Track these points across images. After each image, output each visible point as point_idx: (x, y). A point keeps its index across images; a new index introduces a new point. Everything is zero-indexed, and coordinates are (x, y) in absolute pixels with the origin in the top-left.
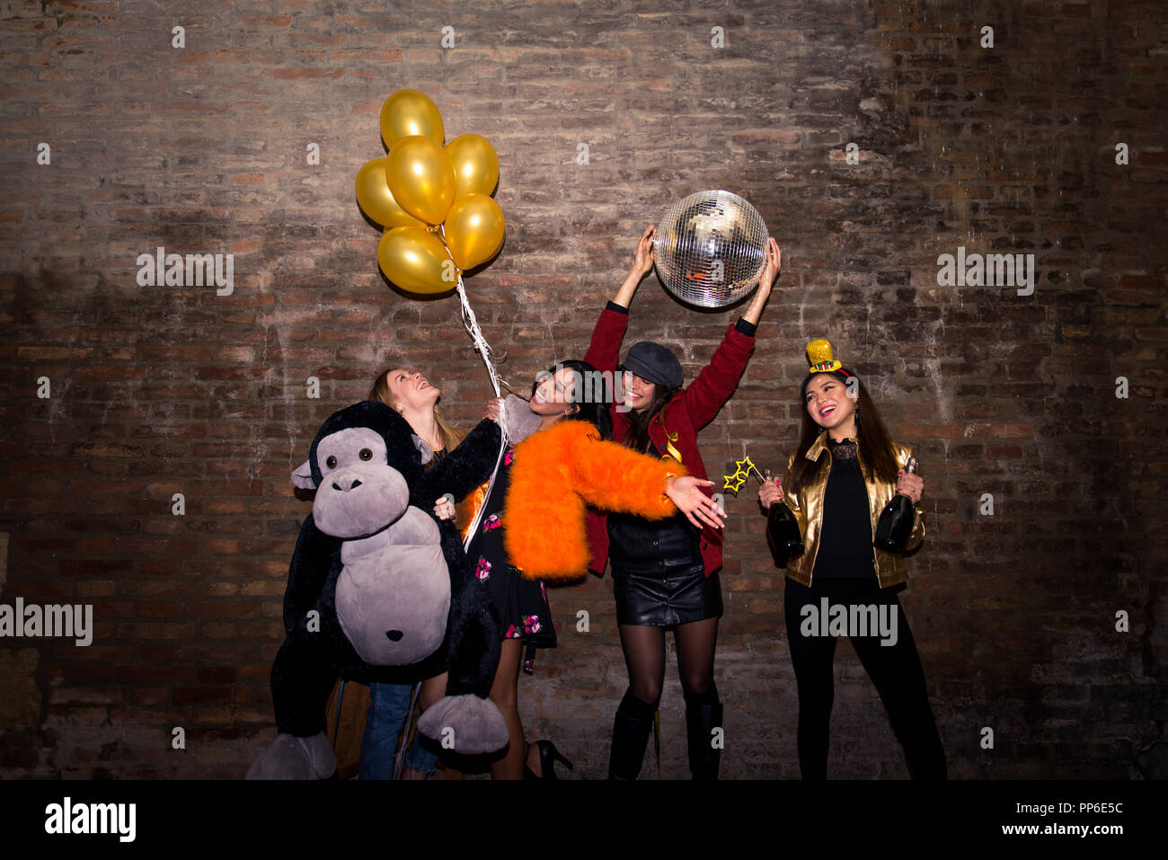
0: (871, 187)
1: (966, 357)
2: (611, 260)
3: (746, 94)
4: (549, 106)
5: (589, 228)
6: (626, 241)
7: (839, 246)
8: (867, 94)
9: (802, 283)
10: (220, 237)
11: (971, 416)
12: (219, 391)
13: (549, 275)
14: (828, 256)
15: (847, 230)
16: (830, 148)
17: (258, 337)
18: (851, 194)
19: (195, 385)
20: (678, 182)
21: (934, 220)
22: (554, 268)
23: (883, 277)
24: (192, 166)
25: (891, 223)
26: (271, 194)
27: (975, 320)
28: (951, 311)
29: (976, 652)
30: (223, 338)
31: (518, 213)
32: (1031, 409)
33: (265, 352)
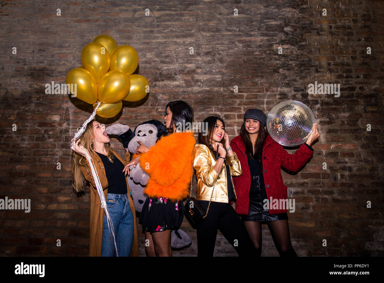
0: (290, 57)
1: (330, 119)
2: (193, 83)
3: (242, 26)
4: (171, 31)
5: (185, 72)
6: (199, 77)
7: (278, 78)
8: (287, 25)
9: (265, 91)
10: (51, 76)
11: (333, 141)
12: (46, 131)
13: (170, 89)
14: (274, 82)
15: (281, 72)
16: (274, 44)
17: (62, 112)
18: (282, 59)
19: (37, 129)
20: (218, 56)
21: (314, 68)
22: (172, 86)
23: (295, 89)
24: (43, 52)
25: (297, 70)
26: (70, 61)
27: (332, 105)
28: (322, 101)
29: (341, 236)
30: (49, 112)
31: (159, 67)
32: (357, 138)
33: (64, 117)
